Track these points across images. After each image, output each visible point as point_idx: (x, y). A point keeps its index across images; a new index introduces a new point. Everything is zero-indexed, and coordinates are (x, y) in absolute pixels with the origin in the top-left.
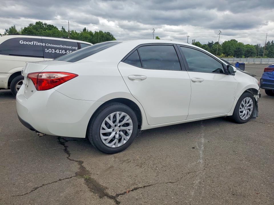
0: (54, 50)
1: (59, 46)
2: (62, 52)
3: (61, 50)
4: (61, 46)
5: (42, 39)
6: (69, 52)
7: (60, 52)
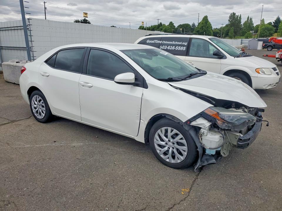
0: (166, 46)
1: (171, 43)
2: (172, 48)
3: (171, 47)
4: (174, 43)
5: (161, 38)
6: (178, 48)
7: (170, 48)
